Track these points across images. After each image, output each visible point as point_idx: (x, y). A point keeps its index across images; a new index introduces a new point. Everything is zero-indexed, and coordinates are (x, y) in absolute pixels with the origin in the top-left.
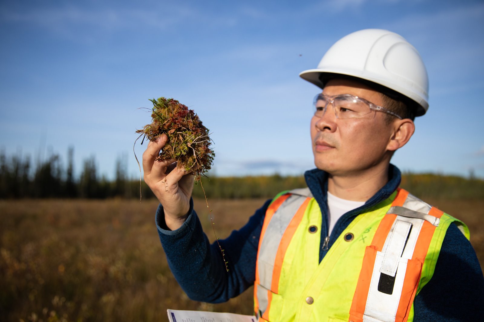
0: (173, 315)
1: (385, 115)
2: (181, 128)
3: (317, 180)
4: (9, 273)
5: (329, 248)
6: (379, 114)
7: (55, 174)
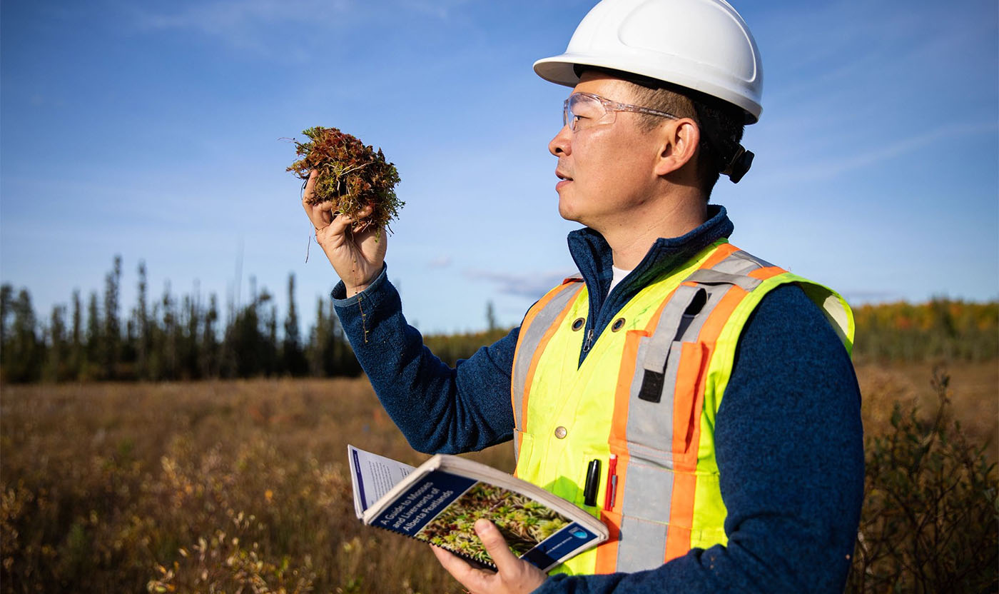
0: (355, 453)
1: (638, 117)
2: (327, 159)
3: (586, 244)
4: (177, 499)
5: (591, 348)
6: (627, 116)
7: (263, 328)
